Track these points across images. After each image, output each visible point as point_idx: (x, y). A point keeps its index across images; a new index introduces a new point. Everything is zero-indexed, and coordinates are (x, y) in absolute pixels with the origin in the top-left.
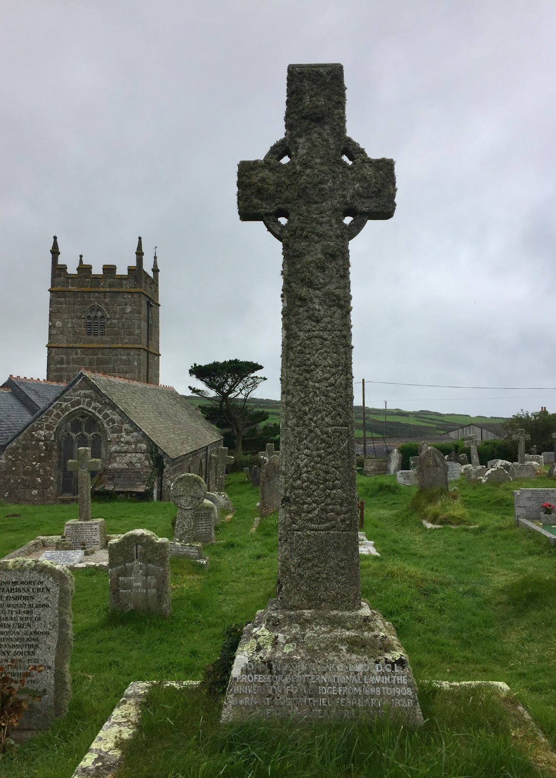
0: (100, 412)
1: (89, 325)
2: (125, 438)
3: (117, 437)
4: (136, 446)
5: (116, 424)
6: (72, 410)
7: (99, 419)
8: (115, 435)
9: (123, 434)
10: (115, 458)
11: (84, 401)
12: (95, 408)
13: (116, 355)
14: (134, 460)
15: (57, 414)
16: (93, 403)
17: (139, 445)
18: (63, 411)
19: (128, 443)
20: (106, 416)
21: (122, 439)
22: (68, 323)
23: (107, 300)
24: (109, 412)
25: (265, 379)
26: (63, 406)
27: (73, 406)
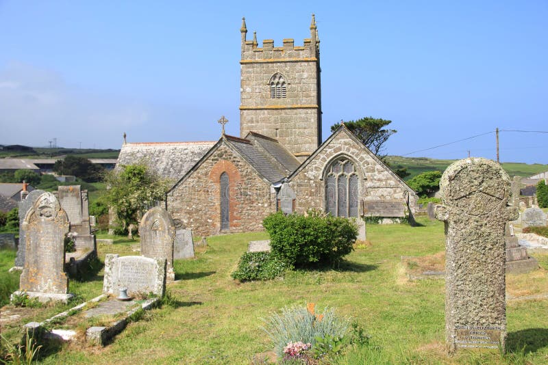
0: (357, 156)
1: (273, 90)
2: (377, 176)
3: (371, 176)
4: (386, 182)
5: (370, 165)
6: (335, 154)
7: (357, 161)
8: (370, 174)
9: (376, 173)
10: (370, 192)
11: (344, 148)
12: (353, 153)
13: (296, 114)
14: (385, 194)
15: (324, 158)
16: (351, 149)
17: (389, 182)
18: (328, 156)
19: (379, 180)
20: (362, 159)
21: (375, 177)
22: (256, 89)
23: (287, 69)
24: (364, 156)
25: (395, 131)
26: (328, 152)
27: (335, 151)
